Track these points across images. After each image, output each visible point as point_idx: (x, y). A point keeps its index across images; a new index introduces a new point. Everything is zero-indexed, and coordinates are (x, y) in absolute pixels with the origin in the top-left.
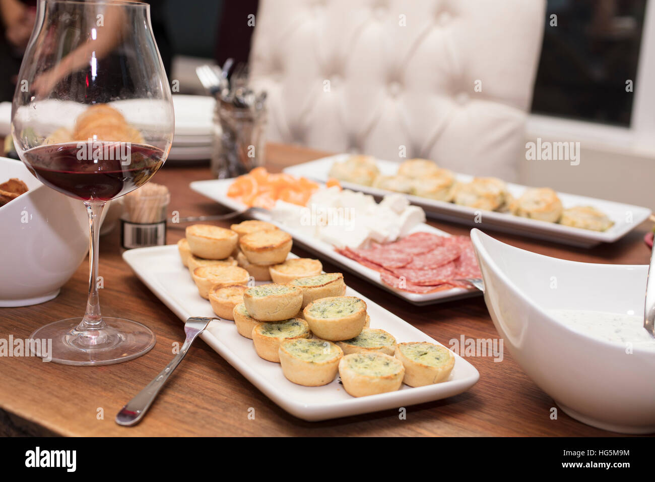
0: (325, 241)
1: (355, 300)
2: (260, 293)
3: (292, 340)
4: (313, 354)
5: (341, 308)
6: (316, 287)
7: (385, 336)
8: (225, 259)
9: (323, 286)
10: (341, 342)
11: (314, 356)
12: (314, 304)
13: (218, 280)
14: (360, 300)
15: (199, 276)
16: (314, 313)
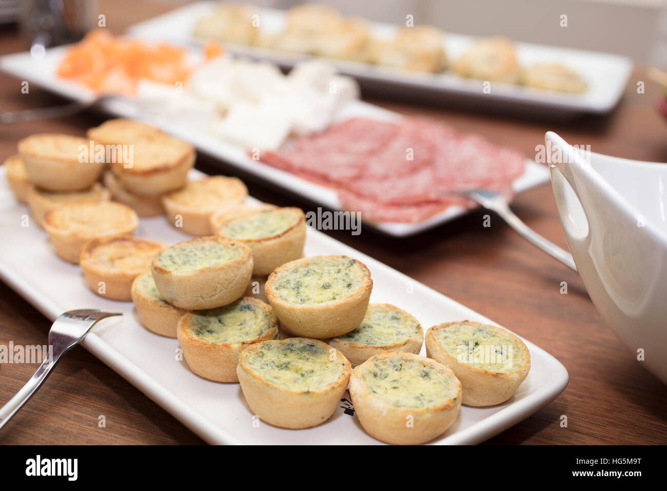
0: (231, 141)
1: (346, 262)
2: (177, 259)
3: (254, 346)
4: (300, 372)
5: (326, 279)
6: (269, 239)
7: (398, 317)
8: (86, 189)
9: (279, 236)
10: (337, 340)
11: (303, 375)
12: (279, 275)
13: (89, 233)
14: (354, 261)
15: (56, 227)
16: (284, 292)
